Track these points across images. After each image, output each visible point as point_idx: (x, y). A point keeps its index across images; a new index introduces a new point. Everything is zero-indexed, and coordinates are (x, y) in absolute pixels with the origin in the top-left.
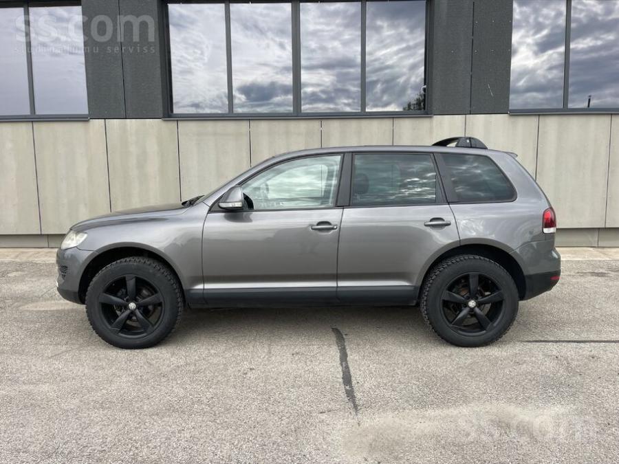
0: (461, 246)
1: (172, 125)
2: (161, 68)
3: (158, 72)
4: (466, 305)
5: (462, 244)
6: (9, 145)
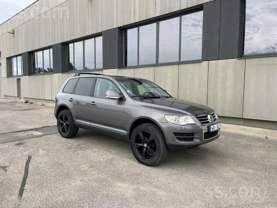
1: (242, 61)
2: (239, 32)
3: (237, 35)
6: (169, 74)
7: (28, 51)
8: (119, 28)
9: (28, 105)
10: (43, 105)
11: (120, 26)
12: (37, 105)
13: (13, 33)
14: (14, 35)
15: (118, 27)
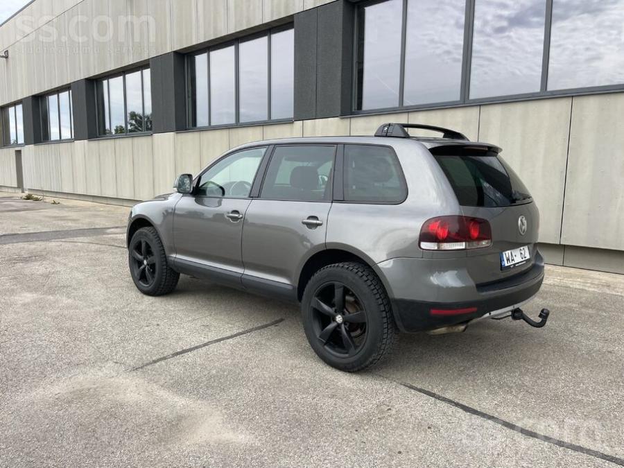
0: (327, 250)
4: (334, 320)
5: (328, 248)
7: (34, 94)
8: (176, 52)
9: (31, 202)
10: (54, 203)
11: (175, 50)
12: (45, 202)
13: (7, 57)
14: (7, 62)
15: (174, 52)
